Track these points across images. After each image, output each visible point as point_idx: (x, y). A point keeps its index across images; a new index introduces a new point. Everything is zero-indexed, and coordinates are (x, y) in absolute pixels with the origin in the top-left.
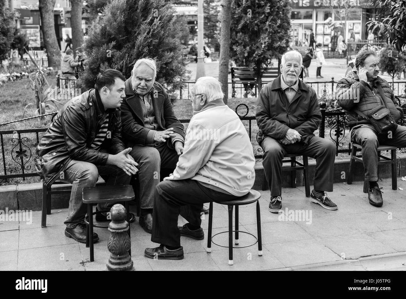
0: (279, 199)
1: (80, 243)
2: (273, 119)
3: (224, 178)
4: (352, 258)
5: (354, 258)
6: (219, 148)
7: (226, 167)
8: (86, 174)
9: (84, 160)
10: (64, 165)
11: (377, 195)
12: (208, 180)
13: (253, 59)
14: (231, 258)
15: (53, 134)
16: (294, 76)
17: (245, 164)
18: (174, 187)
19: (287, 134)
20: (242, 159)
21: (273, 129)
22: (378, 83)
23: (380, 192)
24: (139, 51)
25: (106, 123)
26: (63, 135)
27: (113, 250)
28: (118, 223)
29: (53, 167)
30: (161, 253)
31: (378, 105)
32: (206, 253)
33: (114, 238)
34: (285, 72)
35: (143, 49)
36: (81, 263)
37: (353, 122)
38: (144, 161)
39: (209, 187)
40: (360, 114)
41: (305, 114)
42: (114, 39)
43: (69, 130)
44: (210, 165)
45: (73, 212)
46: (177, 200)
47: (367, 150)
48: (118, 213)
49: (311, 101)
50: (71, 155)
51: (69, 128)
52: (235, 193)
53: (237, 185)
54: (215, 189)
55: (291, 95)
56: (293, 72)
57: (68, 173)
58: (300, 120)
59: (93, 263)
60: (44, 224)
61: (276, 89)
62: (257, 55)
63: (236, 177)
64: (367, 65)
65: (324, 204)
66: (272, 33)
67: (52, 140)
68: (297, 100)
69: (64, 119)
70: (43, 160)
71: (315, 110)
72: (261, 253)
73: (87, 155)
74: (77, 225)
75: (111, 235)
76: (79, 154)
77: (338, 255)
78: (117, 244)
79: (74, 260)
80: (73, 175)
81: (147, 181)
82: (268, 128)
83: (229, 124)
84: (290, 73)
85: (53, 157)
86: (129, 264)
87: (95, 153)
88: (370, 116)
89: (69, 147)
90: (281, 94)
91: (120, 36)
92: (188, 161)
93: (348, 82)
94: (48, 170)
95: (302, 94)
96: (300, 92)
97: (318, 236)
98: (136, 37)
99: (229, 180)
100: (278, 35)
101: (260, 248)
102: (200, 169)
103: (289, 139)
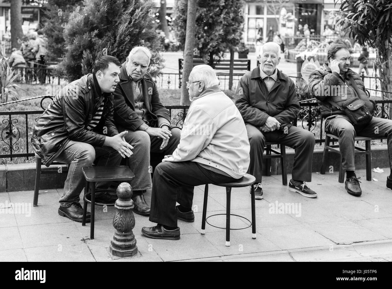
0: (260, 186)
1: (75, 222)
2: (253, 107)
3: (224, 160)
4: (345, 243)
5: (347, 243)
6: (219, 132)
7: (226, 150)
8: (85, 154)
9: (83, 140)
10: (63, 145)
11: (355, 184)
12: (209, 162)
13: (207, 51)
14: (228, 239)
15: (51, 115)
16: (271, 67)
17: (243, 148)
18: (175, 168)
19: (267, 122)
20: (241, 143)
21: (253, 116)
22: (350, 76)
23: (358, 181)
24: (121, 39)
25: (101, 106)
26: (62, 117)
27: (119, 227)
28: (125, 201)
29: (53, 146)
30: (159, 233)
31: (352, 96)
32: (200, 235)
33: (121, 215)
34: (262, 62)
35: (125, 38)
36: (82, 240)
37: (327, 113)
38: (136, 144)
39: (210, 169)
40: (334, 105)
41: (284, 103)
42: (96, 28)
43: (70, 112)
44: (211, 148)
45: (69, 192)
46: (177, 181)
47: (344, 139)
48: (126, 191)
49: (290, 91)
50: (70, 135)
51: (70, 109)
52: (234, 175)
53: (235, 167)
54: (216, 171)
55: (270, 84)
56: (270, 62)
57: (67, 153)
58: (279, 109)
59: (93, 240)
60: (36, 203)
61: (255, 77)
62: (211, 46)
63: (235, 160)
64: (337, 58)
65: (304, 192)
66: (226, 25)
67: (50, 121)
68: (276, 89)
69: (65, 101)
70: (42, 140)
71: (293, 99)
72: (254, 235)
73: (86, 136)
74: (72, 204)
75: (117, 213)
76: (78, 134)
77: (331, 240)
78: (124, 221)
79: (75, 237)
80: (71, 155)
81: (137, 163)
82: (249, 114)
83: (227, 109)
84: (267, 63)
85: (52, 137)
86: (133, 241)
87: (94, 135)
88: (345, 107)
89: (69, 128)
90: (261, 83)
91: (102, 25)
92: (190, 144)
93: (321, 74)
94: (48, 149)
95: (281, 83)
96: (279, 81)
97: (305, 222)
98: (117, 26)
99: (229, 162)
100: (232, 27)
101: (254, 231)
102: (201, 152)
103: (268, 126)
